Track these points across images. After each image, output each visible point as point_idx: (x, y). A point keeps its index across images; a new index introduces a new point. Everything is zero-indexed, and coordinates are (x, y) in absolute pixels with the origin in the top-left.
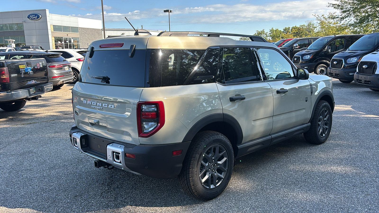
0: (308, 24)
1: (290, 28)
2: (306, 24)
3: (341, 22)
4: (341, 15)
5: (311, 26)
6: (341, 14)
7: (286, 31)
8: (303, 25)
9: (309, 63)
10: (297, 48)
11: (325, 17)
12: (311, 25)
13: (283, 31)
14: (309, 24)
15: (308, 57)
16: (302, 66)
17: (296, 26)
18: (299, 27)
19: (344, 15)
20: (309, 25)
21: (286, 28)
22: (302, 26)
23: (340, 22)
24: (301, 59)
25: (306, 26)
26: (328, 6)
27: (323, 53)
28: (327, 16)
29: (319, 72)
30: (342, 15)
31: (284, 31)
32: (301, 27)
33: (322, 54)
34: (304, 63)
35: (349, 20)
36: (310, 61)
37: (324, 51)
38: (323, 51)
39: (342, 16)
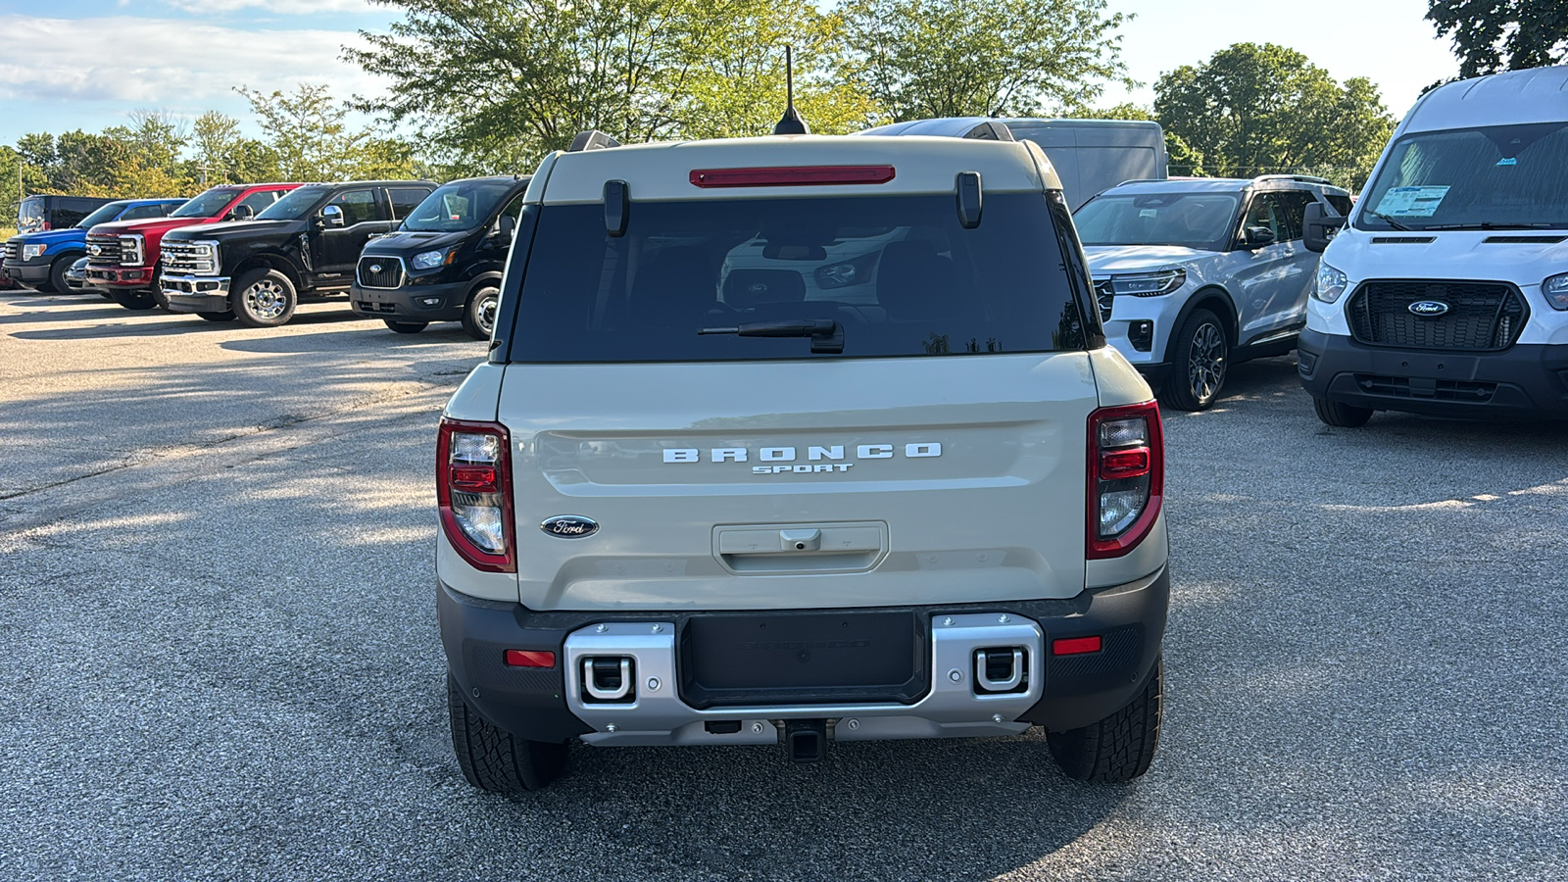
0: (146, 126)
1: (50, 137)
2: (134, 127)
3: (395, 126)
4: (394, 99)
5: (159, 134)
6: (394, 96)
7: (31, 149)
8: (119, 127)
9: (441, 282)
10: (339, 226)
11: (286, 100)
12: (159, 130)
13: (19, 151)
14: (151, 127)
15: (433, 259)
16: (414, 297)
17: (79, 131)
18: (100, 134)
19: (404, 99)
20: (147, 131)
21: (31, 137)
22: (117, 131)
23: (390, 126)
24: (404, 270)
25: (135, 135)
26: (346, 59)
27: (490, 245)
28: (294, 98)
29: (482, 317)
30: (400, 99)
31: (26, 152)
32: (110, 136)
33: (485, 247)
34: (418, 284)
35: (424, 122)
36: (445, 274)
37: (492, 234)
38: (487, 236)
39: (396, 102)
